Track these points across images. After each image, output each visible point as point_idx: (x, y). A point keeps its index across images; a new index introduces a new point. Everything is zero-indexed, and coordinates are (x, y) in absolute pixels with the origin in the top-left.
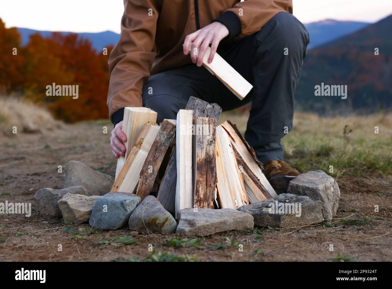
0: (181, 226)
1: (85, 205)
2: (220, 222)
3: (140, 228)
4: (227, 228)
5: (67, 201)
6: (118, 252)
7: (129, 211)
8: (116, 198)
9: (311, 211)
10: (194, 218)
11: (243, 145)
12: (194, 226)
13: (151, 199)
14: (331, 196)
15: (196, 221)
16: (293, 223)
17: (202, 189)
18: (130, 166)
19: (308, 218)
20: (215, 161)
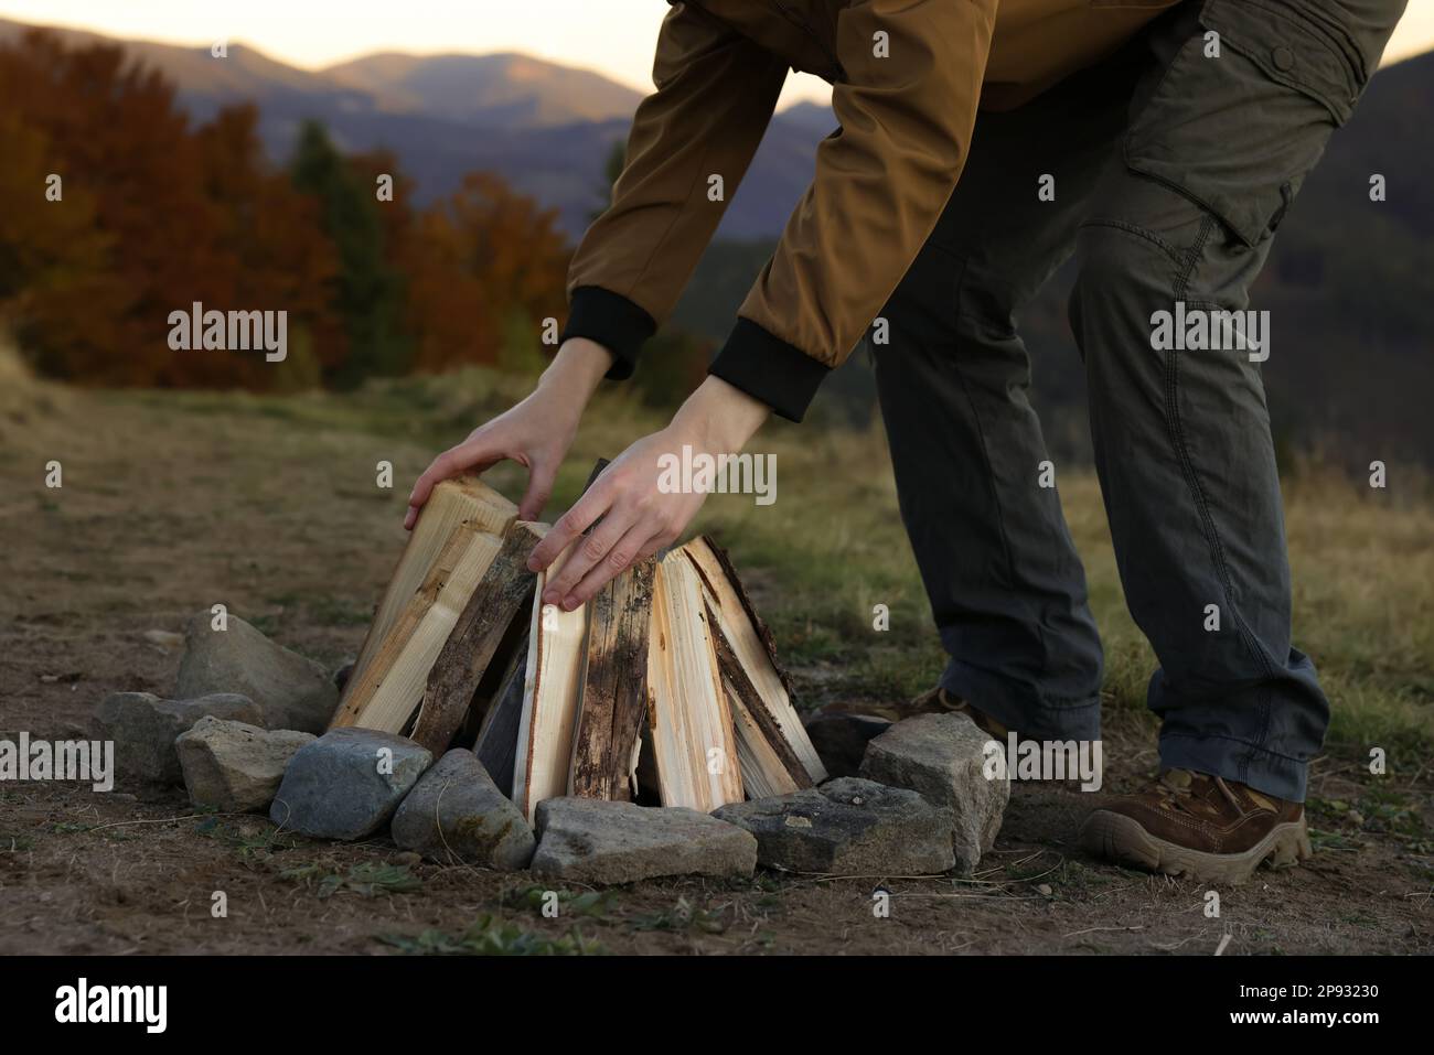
0: (548, 850)
1: (261, 758)
2: (663, 849)
3: (425, 843)
4: (680, 866)
5: (207, 740)
6: (372, 911)
7: (396, 791)
8: (359, 747)
9: (922, 835)
10: (587, 830)
11: (743, 614)
12: (585, 853)
13: (463, 761)
14: (982, 793)
15: (594, 841)
16: (867, 866)
17: (598, 738)
18: (399, 651)
19: (912, 855)
20: (645, 660)
